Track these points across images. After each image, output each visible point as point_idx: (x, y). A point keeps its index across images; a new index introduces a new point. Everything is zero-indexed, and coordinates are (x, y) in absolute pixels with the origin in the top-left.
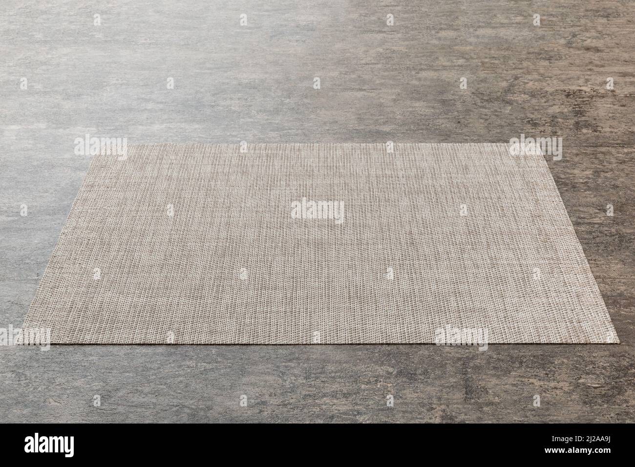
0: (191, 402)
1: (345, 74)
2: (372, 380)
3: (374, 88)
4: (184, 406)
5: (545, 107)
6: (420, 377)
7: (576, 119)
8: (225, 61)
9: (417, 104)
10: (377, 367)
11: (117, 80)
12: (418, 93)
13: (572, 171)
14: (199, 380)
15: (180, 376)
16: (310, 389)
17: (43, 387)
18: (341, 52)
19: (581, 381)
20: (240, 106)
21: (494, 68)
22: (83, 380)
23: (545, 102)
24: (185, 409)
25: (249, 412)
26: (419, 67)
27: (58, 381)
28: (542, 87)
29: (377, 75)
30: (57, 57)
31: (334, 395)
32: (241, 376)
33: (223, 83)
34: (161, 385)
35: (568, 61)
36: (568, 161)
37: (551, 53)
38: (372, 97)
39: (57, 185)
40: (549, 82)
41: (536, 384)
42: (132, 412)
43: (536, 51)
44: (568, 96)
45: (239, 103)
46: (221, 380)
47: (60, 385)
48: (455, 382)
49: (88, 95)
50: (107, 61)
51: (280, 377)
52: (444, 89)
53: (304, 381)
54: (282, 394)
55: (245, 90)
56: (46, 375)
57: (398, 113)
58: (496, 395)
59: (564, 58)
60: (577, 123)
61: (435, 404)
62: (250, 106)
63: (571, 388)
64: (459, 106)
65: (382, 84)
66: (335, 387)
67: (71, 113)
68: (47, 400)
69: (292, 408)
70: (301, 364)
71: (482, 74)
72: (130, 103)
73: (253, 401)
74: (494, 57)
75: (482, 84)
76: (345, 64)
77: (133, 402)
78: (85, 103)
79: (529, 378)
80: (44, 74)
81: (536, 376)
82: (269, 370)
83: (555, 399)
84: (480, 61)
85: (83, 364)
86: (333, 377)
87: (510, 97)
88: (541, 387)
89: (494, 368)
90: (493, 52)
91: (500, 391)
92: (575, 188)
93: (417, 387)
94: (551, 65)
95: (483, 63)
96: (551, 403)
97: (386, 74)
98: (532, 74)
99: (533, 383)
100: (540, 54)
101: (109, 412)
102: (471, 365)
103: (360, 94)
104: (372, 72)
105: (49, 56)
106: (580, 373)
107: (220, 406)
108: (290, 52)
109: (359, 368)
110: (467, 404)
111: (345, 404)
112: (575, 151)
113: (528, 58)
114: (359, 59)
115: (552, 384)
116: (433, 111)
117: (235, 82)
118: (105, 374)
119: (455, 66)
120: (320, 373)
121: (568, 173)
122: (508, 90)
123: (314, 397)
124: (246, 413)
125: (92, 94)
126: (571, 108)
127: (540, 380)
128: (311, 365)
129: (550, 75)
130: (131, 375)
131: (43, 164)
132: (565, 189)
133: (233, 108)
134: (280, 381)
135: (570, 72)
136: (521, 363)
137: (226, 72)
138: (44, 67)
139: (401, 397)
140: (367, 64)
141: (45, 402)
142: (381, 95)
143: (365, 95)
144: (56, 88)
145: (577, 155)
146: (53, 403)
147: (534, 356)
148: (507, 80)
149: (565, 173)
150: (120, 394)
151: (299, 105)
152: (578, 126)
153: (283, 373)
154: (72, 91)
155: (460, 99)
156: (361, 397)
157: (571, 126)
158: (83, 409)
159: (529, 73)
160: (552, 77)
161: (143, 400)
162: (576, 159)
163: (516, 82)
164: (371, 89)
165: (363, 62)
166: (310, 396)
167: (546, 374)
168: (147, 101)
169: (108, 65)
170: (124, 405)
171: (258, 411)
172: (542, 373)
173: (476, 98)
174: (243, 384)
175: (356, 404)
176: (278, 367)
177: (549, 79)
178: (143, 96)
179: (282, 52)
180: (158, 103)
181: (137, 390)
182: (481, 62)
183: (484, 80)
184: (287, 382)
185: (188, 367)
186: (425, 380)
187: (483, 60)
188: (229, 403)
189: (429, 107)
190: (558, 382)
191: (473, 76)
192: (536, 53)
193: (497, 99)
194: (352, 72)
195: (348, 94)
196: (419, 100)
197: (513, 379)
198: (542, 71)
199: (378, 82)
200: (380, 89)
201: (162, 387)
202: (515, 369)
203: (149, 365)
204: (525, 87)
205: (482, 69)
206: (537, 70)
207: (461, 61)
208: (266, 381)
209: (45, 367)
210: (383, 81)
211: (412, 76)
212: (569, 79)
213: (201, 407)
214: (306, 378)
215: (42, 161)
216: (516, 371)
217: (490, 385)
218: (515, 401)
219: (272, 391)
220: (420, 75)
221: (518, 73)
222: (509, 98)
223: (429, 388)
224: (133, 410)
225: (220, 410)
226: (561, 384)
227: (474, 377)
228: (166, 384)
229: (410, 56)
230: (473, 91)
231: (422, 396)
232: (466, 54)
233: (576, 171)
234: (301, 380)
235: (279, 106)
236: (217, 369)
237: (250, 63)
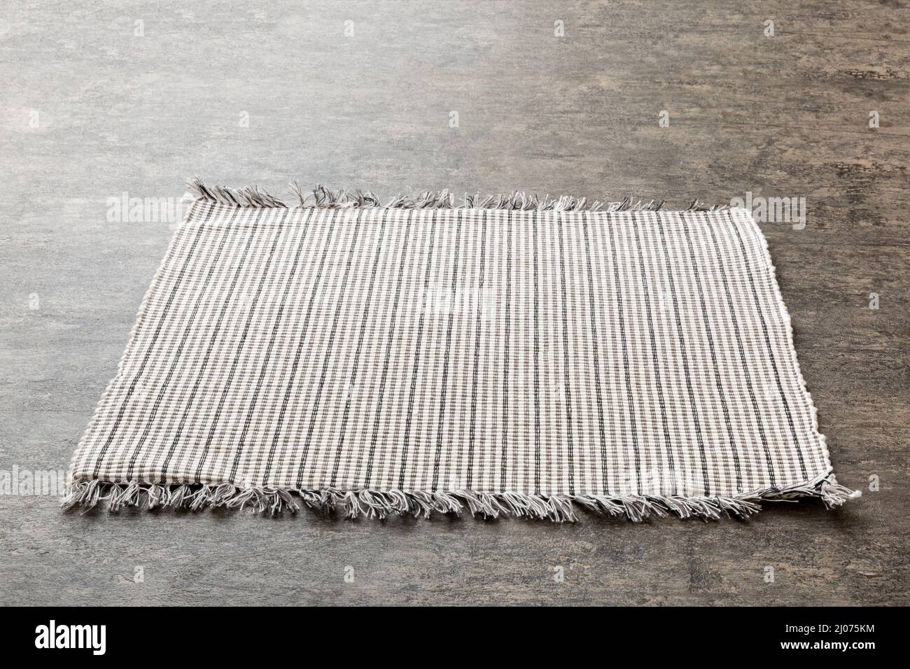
0: (313, 584)
1: (535, 129)
2: (562, 559)
3: (575, 153)
4: (303, 590)
5: (809, 190)
6: (629, 557)
7: (851, 206)
8: (370, 102)
9: (633, 182)
10: (570, 542)
11: (221, 130)
12: (635, 163)
13: (844, 279)
14: (325, 555)
15: (298, 547)
16: (477, 570)
17: (111, 559)
18: (531, 91)
19: (850, 567)
20: (388, 179)
21: (739, 123)
22: (164, 550)
23: (809, 183)
24: (304, 593)
25: (392, 600)
26: (637, 120)
27: (131, 550)
28: (805, 159)
29: (578, 132)
30: (139, 88)
31: (510, 579)
32: (382, 550)
33: (367, 140)
34: (273, 559)
35: (842, 115)
36: (839, 265)
37: (818, 101)
38: (571, 169)
39: (135, 282)
40: (815, 150)
41: (788, 570)
42: (230, 596)
43: (798, 96)
44: (841, 174)
45: (388, 175)
46: (354, 555)
47: (133, 556)
48: (677, 565)
49: (180, 154)
50: (208, 96)
51: (436, 553)
52: (670, 158)
53: (469, 559)
54: (438, 576)
55: (396, 153)
56: (114, 543)
57: (606, 193)
58: (731, 583)
59: (836, 109)
60: (853, 212)
61: (648, 594)
62: (404, 179)
63: (836, 576)
64: (691, 185)
65: (585, 147)
66: (512, 567)
67: (157, 183)
68: (115, 577)
69: (451, 596)
70: (466, 536)
71: (723, 134)
72: (238, 170)
73: (398, 585)
74: (740, 106)
75: (724, 151)
76: (535, 112)
77: (232, 582)
78: (176, 169)
79: (779, 561)
80: (121, 117)
81: (788, 558)
82: (421, 543)
83: (813, 590)
84: (720, 111)
85: (165, 529)
86: (510, 555)
87: (761, 174)
88: (795, 574)
89: (731, 546)
90: (738, 96)
91: (737, 579)
92: (847, 301)
93: (624, 570)
94: (818, 120)
95: (725, 115)
96: (809, 597)
97: (591, 129)
98: (792, 136)
99: (784, 569)
100: (803, 101)
101: (199, 595)
102: (700, 541)
103: (554, 164)
104: (573, 126)
105: (128, 87)
106: (849, 555)
107: (353, 590)
108: (459, 89)
109: (545, 542)
110: (693, 596)
111: (525, 592)
112: (848, 252)
113: (787, 109)
114: (555, 104)
115: (811, 571)
116: (654, 191)
117: (383, 139)
118: (195, 542)
119: (686, 119)
120: (491, 549)
121: (838, 281)
122: (758, 163)
123: (482, 580)
124: (389, 601)
125: (185, 153)
126: (845, 191)
127: (793, 564)
128: (480, 537)
129: (817, 137)
130: (231, 545)
131: (116, 253)
132: (834, 302)
133: (379, 182)
134: (436, 558)
135: (844, 133)
136: (768, 540)
137: (372, 120)
138: (121, 105)
139: (602, 584)
140: (565, 112)
141: (112, 579)
142: (583, 167)
143: (561, 166)
144: (137, 142)
145: (851, 256)
146: (123, 582)
147: (787, 532)
148: (757, 146)
149: (834, 281)
150: (216, 571)
151: (471, 179)
152: (853, 216)
153: (440, 548)
154: (159, 148)
155: (692, 176)
156: (547, 582)
157: (844, 217)
158: (163, 590)
159: (787, 133)
160: (819, 142)
161: (247, 580)
162: (850, 262)
163: (770, 149)
164: (570, 156)
165: (560, 108)
166: (477, 579)
167: (803, 556)
168: (261, 166)
169: (208, 104)
170: (221, 587)
171: (405, 599)
172: (796, 556)
173: (715, 175)
174: (386, 561)
175: (540, 592)
176: (433, 538)
177: (815, 144)
178: (256, 159)
179: (448, 89)
180: (276, 171)
181: (239, 566)
182: (722, 113)
183: (726, 145)
184: (446, 560)
185: (310, 536)
186: (636, 561)
187: (725, 109)
188: (365, 587)
189: (650, 186)
190: (818, 568)
191: (710, 136)
192: (798, 99)
193: (743, 177)
194: (544, 125)
195: (539, 164)
196: (636, 175)
197: (756, 563)
198: (806, 131)
199: (579, 143)
200: (583, 156)
201: (273, 562)
202: (760, 549)
203: (256, 532)
204: (781, 158)
205: (723, 124)
206: (798, 129)
207: (695, 112)
208: (416, 558)
209: (113, 531)
210: (586, 142)
211: (626, 134)
212: (843, 145)
213: (326, 591)
214: (472, 555)
215: (117, 249)
216: (760, 552)
217: (725, 570)
218: (759, 593)
219: (424, 571)
220: (637, 133)
221: (773, 133)
222: (759, 175)
223: (640, 573)
224: (233, 594)
225: (353, 595)
226: (822, 571)
227: (703, 558)
228: (278, 558)
229: (624, 100)
230: (711, 162)
231: (631, 582)
232: (702, 98)
233: (849, 279)
234: (465, 558)
235: (444, 181)
236: (349, 539)
237: (405, 105)
